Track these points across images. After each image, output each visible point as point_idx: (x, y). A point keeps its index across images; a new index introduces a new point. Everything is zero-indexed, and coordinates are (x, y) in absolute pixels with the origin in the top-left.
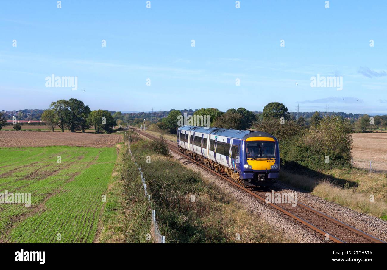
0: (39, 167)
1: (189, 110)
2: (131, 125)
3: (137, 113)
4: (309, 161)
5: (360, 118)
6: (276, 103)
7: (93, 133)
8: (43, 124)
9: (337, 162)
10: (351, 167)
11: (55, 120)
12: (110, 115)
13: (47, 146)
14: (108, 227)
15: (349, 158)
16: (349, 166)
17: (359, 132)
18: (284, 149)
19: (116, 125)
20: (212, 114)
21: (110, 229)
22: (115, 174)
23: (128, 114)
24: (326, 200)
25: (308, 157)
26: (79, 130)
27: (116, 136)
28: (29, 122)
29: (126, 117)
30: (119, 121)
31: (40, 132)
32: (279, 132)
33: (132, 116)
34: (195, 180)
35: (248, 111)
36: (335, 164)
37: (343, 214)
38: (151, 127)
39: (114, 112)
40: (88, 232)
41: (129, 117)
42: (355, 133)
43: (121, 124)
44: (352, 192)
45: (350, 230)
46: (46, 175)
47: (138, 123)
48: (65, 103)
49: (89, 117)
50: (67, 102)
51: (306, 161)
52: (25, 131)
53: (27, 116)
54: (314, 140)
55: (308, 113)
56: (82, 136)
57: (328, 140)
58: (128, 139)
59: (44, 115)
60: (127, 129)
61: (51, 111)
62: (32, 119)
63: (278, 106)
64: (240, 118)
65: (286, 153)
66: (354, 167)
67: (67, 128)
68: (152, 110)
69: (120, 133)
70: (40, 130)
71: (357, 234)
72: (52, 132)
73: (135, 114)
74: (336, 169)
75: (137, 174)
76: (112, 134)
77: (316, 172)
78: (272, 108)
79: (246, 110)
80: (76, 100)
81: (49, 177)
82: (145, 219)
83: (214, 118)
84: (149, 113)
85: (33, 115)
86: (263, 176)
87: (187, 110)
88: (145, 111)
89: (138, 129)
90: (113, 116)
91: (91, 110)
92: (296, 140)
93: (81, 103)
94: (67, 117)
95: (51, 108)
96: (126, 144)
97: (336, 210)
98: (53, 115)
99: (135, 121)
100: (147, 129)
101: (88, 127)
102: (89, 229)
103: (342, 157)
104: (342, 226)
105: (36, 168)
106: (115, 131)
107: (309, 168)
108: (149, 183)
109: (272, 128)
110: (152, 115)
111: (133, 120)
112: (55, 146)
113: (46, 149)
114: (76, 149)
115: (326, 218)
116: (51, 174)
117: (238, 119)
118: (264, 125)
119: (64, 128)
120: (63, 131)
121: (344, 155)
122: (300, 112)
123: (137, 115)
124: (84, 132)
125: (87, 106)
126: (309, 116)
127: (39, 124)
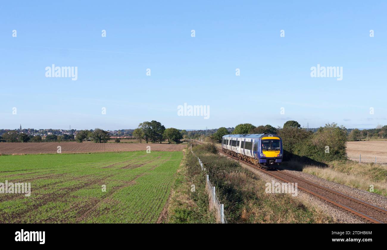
0: (132, 163)
1: (232, 128)
2: (193, 138)
3: (196, 131)
4: (316, 156)
5: (352, 132)
6: (292, 121)
7: (167, 144)
8: (134, 138)
9: (336, 156)
10: (346, 159)
11: (142, 136)
12: (178, 132)
13: (137, 151)
14: (177, 191)
15: (345, 154)
16: (344, 158)
17: (352, 141)
18: (298, 148)
19: (182, 138)
20: (248, 127)
21: (178, 192)
22: (182, 165)
23: (190, 131)
24: (328, 180)
25: (315, 153)
26: (157, 142)
27: (183, 145)
28: (125, 137)
29: (189, 134)
30: (184, 136)
31: (132, 144)
32: (294, 136)
33: (194, 132)
34: (236, 166)
35: (273, 127)
36: (334, 157)
37: (341, 188)
38: (206, 139)
39: (181, 130)
40: (164, 195)
41: (192, 133)
42: (349, 141)
43: (186, 138)
44: (347, 175)
45: (346, 198)
46: (136, 166)
47: (197, 137)
48: (149, 123)
49: (165, 133)
50: (150, 123)
51: (314, 156)
52: (122, 143)
53: (124, 134)
54: (319, 141)
55: (315, 129)
56: (160, 146)
57: (329, 141)
58: (190, 146)
59: (134, 132)
60: (189, 141)
61: (139, 129)
62: (127, 136)
63: (294, 123)
64: (267, 130)
65: (299, 151)
66: (348, 160)
67: (150, 141)
68: (207, 128)
69: (185, 144)
70: (132, 143)
71: (351, 200)
72: (140, 144)
73: (195, 131)
74: (335, 161)
75: (197, 161)
76: (180, 145)
77: (321, 163)
78: (289, 124)
79: (271, 126)
80: (155, 122)
81: (138, 168)
82: (202, 182)
83: (249, 130)
84: (205, 131)
85: (127, 133)
86: (272, 161)
87: (231, 128)
88: (202, 129)
89: (197, 141)
90: (181, 132)
91: (166, 128)
92: (306, 141)
93: (159, 124)
94: (150, 133)
95: (140, 127)
96: (189, 149)
97: (335, 185)
98: (141, 132)
99: (195, 136)
100: (203, 141)
101: (164, 140)
102: (164, 193)
103: (339, 153)
104: (340, 195)
105: (130, 163)
106: (182, 142)
107: (316, 160)
108: (205, 164)
109: (289, 134)
110: (207, 132)
111: (194, 135)
112: (142, 151)
113: (136, 153)
114: (156, 153)
115: (328, 190)
116: (139, 166)
117: (266, 131)
118: (284, 132)
119: (148, 141)
120: (147, 143)
121: (341, 151)
122: (310, 128)
123: (196, 132)
124: (161, 143)
125: (163, 126)
126: (315, 131)
127: (131, 138)
